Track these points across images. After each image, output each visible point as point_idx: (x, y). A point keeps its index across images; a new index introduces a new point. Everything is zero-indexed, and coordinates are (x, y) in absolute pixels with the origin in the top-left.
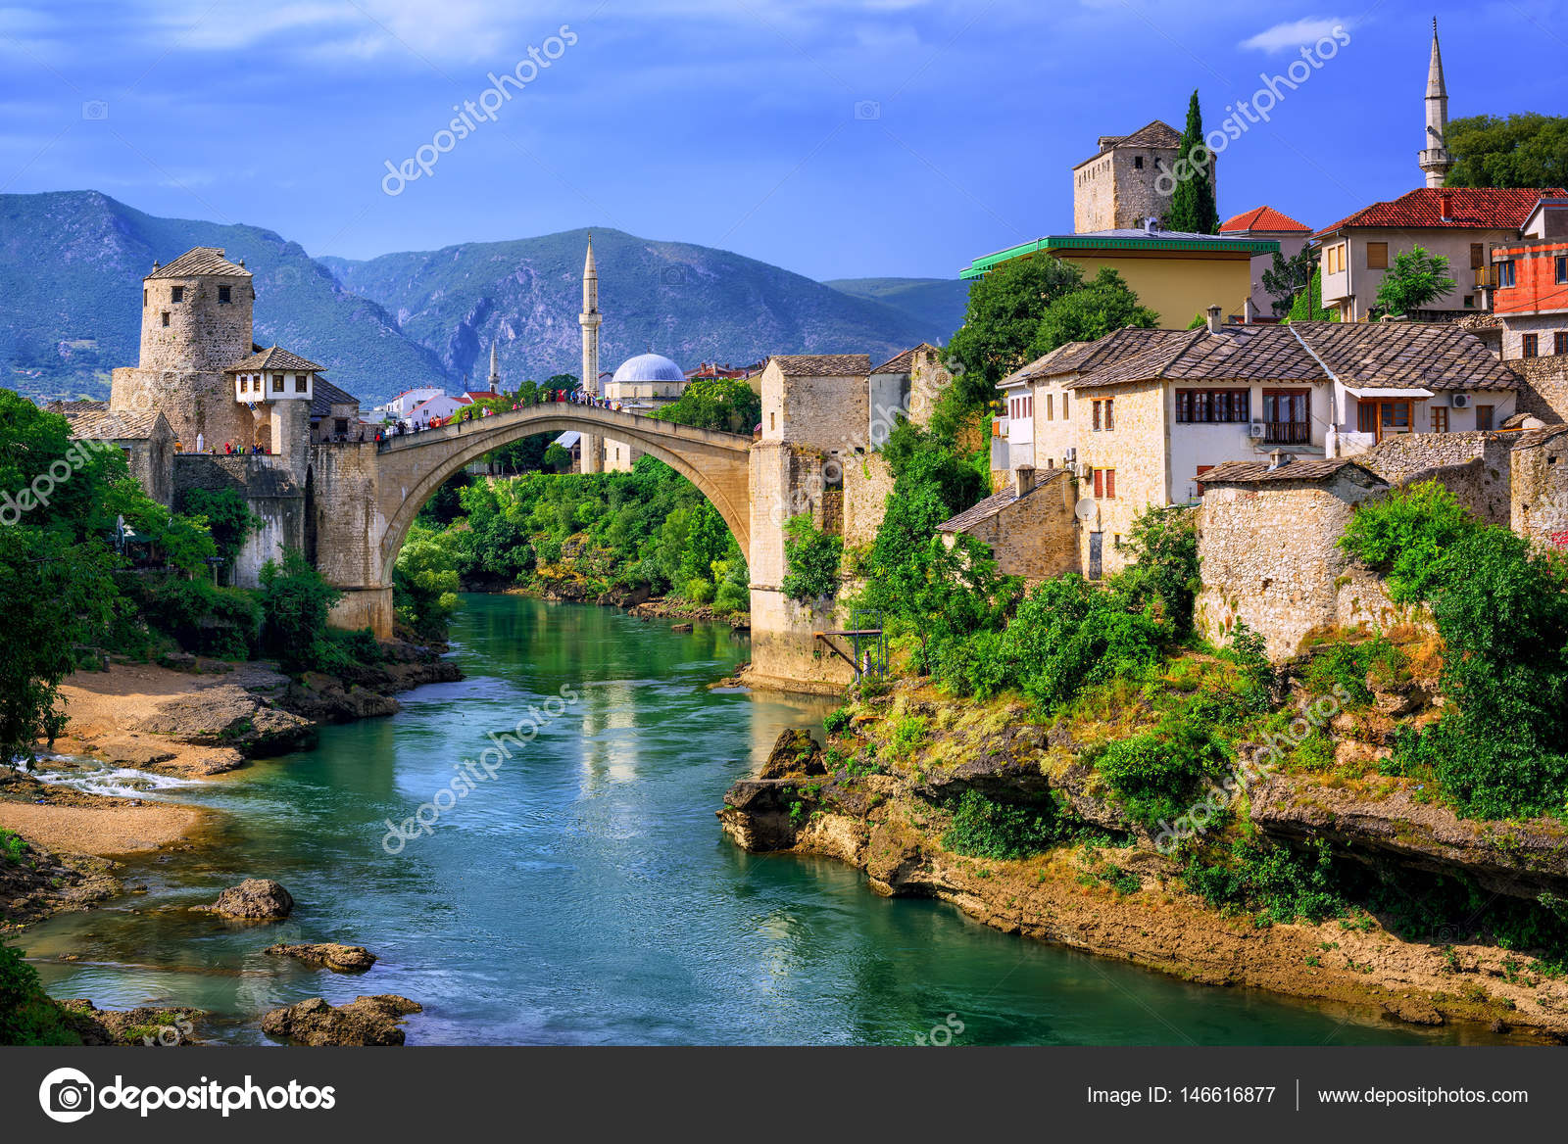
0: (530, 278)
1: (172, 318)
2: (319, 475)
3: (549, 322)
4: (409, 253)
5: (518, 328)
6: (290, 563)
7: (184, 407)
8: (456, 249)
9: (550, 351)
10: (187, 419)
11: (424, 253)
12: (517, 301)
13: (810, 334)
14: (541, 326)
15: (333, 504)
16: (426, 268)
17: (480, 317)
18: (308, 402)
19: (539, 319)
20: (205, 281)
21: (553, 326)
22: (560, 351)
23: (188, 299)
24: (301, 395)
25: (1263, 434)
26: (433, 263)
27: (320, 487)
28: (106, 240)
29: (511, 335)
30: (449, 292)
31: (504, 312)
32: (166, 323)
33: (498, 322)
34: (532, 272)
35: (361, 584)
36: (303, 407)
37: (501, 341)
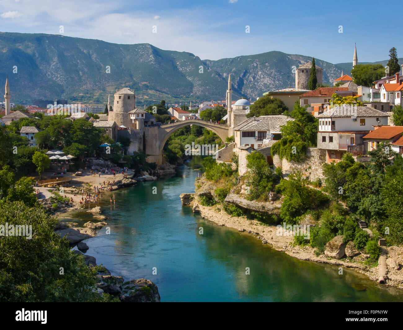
0: (257, 65)
1: (119, 102)
2: (146, 133)
3: (262, 76)
4: (227, 58)
5: (254, 78)
6: (139, 150)
7: (121, 120)
8: (238, 57)
9: (262, 84)
10: (121, 122)
11: (231, 59)
12: (254, 71)
13: (331, 78)
14: (260, 77)
15: (148, 139)
16: (231, 62)
17: (245, 75)
18: (144, 119)
19: (259, 76)
20: (125, 95)
21: (263, 77)
22: (265, 84)
23: (122, 98)
24: (142, 117)
25: (257, 139)
26: (233, 61)
27: (146, 135)
28: (151, 56)
29: (252, 80)
30: (237, 69)
31: (250, 74)
32: (118, 103)
33: (249, 76)
34: (258, 63)
35: (155, 154)
36: (143, 120)
37: (250, 81)
